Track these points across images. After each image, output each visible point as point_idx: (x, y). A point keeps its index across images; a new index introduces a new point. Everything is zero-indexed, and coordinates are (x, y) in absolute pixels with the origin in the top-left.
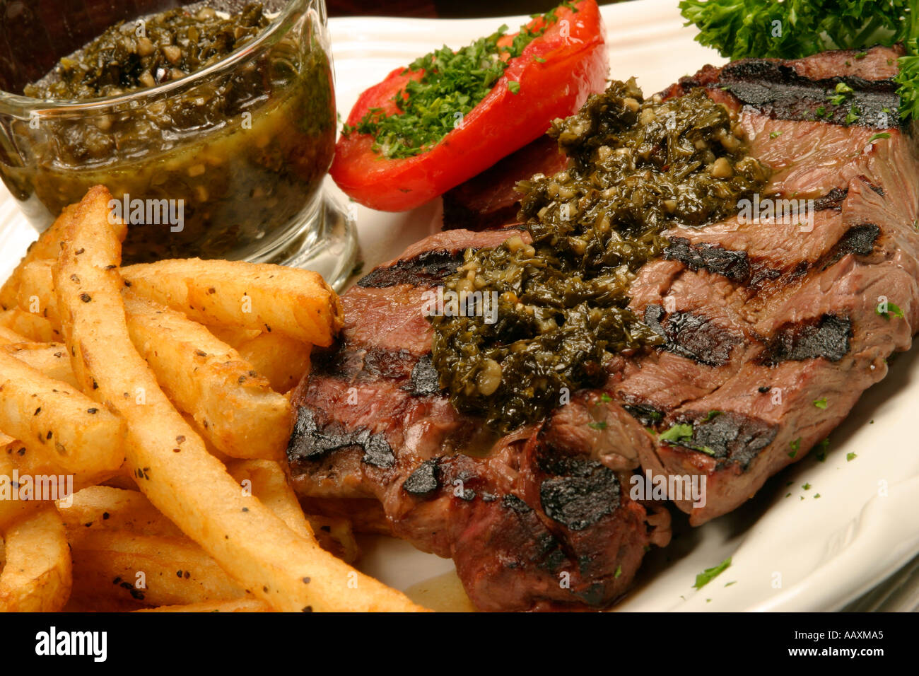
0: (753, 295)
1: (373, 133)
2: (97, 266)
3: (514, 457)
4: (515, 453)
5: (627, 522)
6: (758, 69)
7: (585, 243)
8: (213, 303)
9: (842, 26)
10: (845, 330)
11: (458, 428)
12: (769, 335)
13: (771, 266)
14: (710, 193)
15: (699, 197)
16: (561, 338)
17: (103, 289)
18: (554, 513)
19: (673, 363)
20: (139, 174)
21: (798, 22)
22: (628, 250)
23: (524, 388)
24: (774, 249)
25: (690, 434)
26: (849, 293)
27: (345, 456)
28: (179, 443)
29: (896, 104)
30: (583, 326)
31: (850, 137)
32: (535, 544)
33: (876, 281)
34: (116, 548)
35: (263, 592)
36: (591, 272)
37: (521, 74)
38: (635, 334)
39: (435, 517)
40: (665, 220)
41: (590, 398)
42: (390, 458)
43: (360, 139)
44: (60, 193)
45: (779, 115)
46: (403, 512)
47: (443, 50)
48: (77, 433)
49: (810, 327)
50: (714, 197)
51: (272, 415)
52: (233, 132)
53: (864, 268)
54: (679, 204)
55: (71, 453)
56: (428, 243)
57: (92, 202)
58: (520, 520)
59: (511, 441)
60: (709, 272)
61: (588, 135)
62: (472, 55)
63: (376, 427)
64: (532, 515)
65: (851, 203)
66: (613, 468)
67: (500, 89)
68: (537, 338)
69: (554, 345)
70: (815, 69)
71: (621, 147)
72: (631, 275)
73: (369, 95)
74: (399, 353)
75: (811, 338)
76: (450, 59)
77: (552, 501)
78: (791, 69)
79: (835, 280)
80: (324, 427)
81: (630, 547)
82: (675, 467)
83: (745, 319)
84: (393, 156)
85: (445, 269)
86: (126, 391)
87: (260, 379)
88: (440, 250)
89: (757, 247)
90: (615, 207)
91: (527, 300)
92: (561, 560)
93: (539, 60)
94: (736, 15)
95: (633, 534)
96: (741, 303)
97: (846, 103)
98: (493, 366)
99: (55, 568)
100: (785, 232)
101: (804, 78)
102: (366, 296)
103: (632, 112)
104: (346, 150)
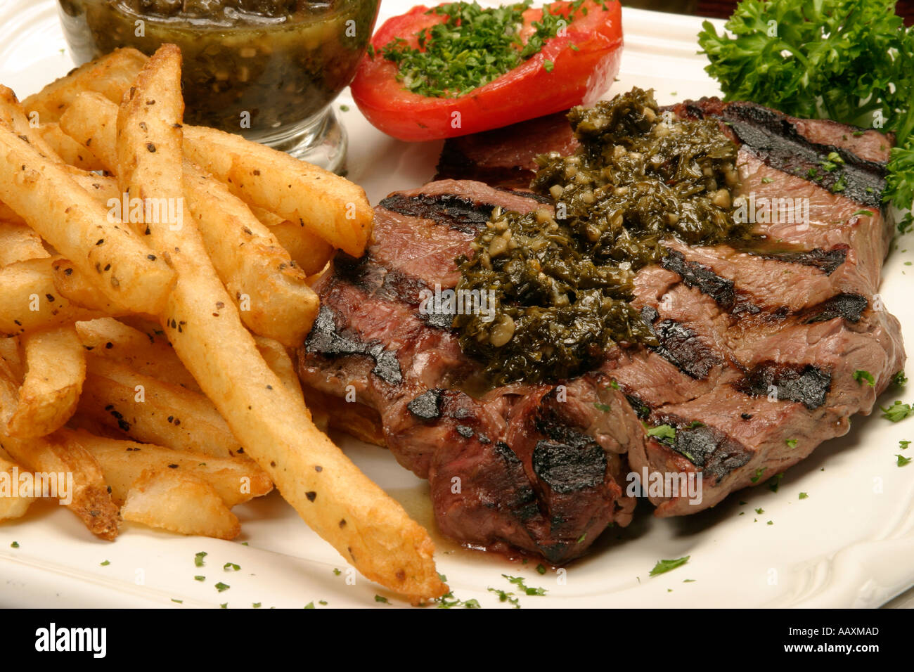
0: (734, 323)
1: (397, 62)
2: (165, 121)
3: (506, 407)
4: (508, 404)
5: (604, 497)
6: (762, 116)
7: (600, 233)
8: (254, 184)
9: (845, 101)
10: (825, 384)
11: (459, 366)
12: (749, 365)
13: (753, 301)
14: (709, 218)
15: (700, 219)
16: (574, 316)
17: (168, 144)
18: (540, 472)
19: (659, 364)
20: (197, 40)
21: (808, 86)
22: (634, 250)
23: (533, 350)
24: (758, 287)
25: (673, 436)
26: (835, 353)
27: (357, 362)
28: (218, 309)
29: (879, 187)
30: (595, 311)
31: (835, 204)
32: (515, 492)
33: (858, 348)
34: (115, 378)
35: (269, 465)
36: (599, 260)
37: (557, 56)
38: (635, 331)
39: (429, 442)
40: (665, 230)
41: (602, 381)
42: (398, 376)
43: (384, 64)
44: (117, 33)
45: (773, 163)
46: (401, 429)
47: (473, 5)
48: (137, 274)
49: (793, 372)
50: (711, 222)
51: (302, 307)
52: (292, 29)
53: (849, 333)
54: (680, 220)
55: (124, 289)
56: (451, 186)
57: (166, 59)
58: (508, 467)
59: (506, 393)
60: (701, 293)
61: (605, 130)
62: (500, 18)
63: (389, 344)
64: (520, 467)
65: (847, 271)
66: (605, 447)
67: (535, 64)
68: (551, 308)
69: (568, 321)
70: (814, 133)
71: (634, 151)
72: (631, 272)
73: (393, 23)
74: (417, 282)
75: (791, 382)
76: (478, 15)
77: (543, 460)
78: (792, 126)
79: (823, 337)
80: (342, 330)
81: (598, 519)
82: (658, 462)
83: (726, 344)
84: (415, 90)
85: (466, 216)
86: (176, 246)
87: (299, 271)
88: (464, 197)
89: (743, 280)
90: (627, 206)
91: (548, 272)
92: (535, 514)
93: (573, 47)
94: (750, 59)
95: (604, 509)
96: (725, 328)
97: (835, 171)
98: (509, 322)
99: (75, 385)
100: (772, 275)
101: (802, 137)
102: (391, 219)
103: (649, 121)
104: (369, 70)
